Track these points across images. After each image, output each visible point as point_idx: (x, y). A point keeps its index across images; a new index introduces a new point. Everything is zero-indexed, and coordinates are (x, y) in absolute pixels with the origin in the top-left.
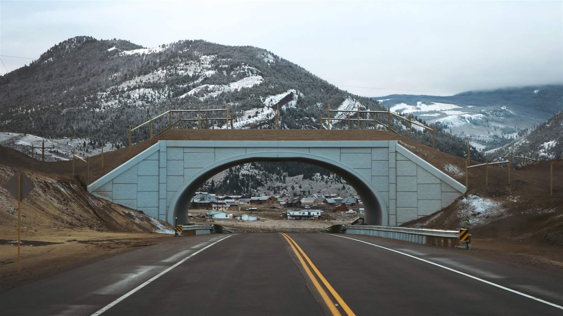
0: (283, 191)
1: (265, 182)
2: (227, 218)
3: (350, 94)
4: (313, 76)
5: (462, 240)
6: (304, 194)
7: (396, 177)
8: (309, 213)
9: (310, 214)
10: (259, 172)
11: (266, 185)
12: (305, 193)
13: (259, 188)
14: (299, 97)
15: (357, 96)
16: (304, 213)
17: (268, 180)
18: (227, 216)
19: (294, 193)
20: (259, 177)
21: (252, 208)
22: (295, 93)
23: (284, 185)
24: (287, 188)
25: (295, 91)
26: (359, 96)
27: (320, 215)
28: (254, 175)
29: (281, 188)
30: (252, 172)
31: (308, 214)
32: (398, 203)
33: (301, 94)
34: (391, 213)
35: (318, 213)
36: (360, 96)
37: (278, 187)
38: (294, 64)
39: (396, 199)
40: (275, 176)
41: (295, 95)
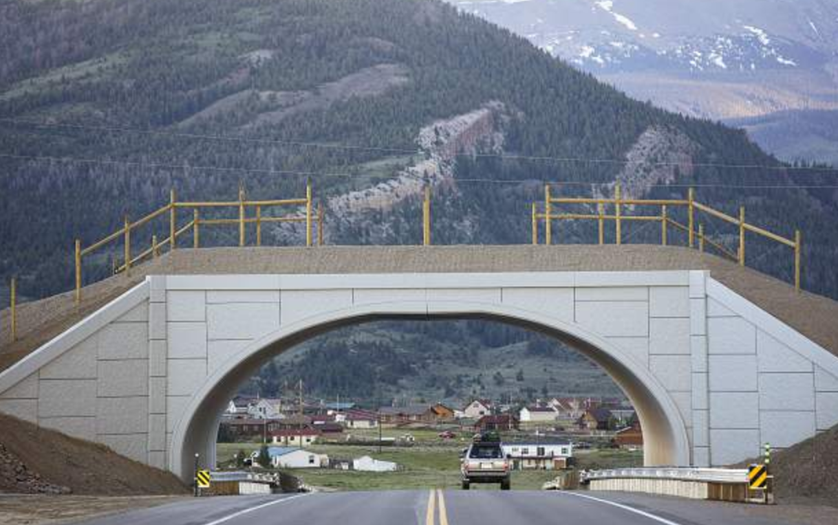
0: (472, 389)
1: (420, 365)
2: (312, 465)
3: (658, 112)
4: (553, 61)
5: (755, 487)
6: (530, 396)
7: (708, 358)
8: (541, 451)
9: (543, 453)
10: (403, 337)
11: (422, 372)
12: (534, 394)
13: (403, 382)
14: (514, 121)
15: (680, 115)
16: (525, 451)
17: (429, 358)
18: (312, 461)
19: (502, 395)
20: (403, 350)
21: (383, 439)
22: (504, 110)
23: (475, 374)
24: (483, 381)
25: (503, 105)
26: (684, 115)
27: (569, 454)
28: (388, 343)
29: (465, 380)
30: (384, 336)
31: (539, 454)
32: (712, 417)
33: (520, 114)
34: (696, 442)
35: (564, 451)
36: (687, 118)
37: (459, 380)
38: (499, 26)
39: (708, 409)
40: (447, 348)
41: (503, 116)
